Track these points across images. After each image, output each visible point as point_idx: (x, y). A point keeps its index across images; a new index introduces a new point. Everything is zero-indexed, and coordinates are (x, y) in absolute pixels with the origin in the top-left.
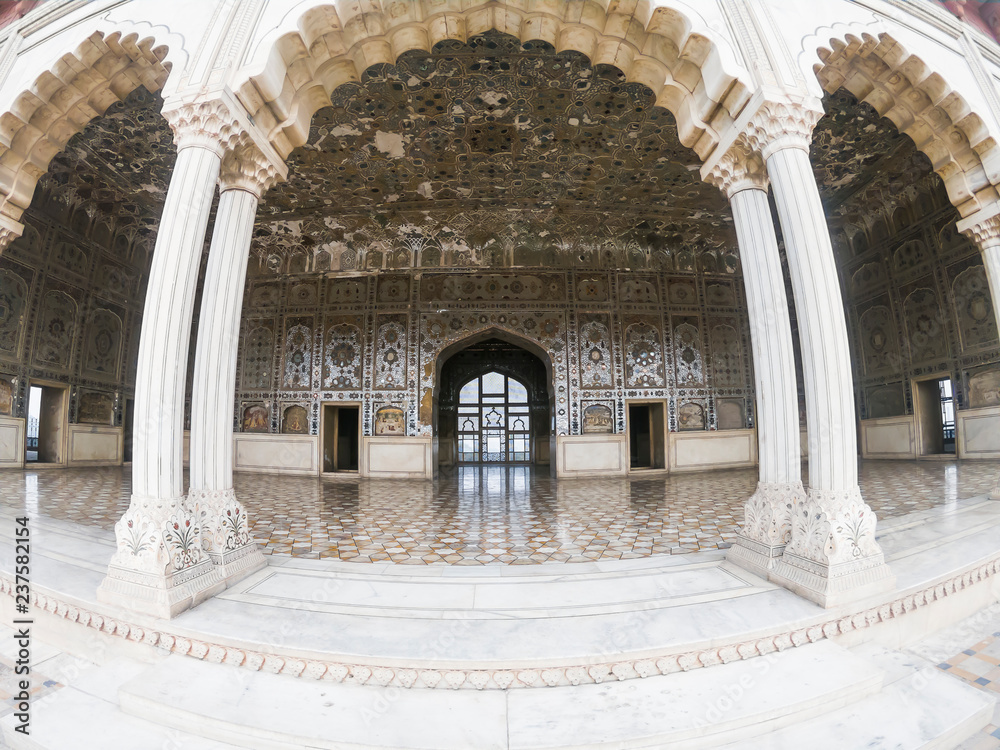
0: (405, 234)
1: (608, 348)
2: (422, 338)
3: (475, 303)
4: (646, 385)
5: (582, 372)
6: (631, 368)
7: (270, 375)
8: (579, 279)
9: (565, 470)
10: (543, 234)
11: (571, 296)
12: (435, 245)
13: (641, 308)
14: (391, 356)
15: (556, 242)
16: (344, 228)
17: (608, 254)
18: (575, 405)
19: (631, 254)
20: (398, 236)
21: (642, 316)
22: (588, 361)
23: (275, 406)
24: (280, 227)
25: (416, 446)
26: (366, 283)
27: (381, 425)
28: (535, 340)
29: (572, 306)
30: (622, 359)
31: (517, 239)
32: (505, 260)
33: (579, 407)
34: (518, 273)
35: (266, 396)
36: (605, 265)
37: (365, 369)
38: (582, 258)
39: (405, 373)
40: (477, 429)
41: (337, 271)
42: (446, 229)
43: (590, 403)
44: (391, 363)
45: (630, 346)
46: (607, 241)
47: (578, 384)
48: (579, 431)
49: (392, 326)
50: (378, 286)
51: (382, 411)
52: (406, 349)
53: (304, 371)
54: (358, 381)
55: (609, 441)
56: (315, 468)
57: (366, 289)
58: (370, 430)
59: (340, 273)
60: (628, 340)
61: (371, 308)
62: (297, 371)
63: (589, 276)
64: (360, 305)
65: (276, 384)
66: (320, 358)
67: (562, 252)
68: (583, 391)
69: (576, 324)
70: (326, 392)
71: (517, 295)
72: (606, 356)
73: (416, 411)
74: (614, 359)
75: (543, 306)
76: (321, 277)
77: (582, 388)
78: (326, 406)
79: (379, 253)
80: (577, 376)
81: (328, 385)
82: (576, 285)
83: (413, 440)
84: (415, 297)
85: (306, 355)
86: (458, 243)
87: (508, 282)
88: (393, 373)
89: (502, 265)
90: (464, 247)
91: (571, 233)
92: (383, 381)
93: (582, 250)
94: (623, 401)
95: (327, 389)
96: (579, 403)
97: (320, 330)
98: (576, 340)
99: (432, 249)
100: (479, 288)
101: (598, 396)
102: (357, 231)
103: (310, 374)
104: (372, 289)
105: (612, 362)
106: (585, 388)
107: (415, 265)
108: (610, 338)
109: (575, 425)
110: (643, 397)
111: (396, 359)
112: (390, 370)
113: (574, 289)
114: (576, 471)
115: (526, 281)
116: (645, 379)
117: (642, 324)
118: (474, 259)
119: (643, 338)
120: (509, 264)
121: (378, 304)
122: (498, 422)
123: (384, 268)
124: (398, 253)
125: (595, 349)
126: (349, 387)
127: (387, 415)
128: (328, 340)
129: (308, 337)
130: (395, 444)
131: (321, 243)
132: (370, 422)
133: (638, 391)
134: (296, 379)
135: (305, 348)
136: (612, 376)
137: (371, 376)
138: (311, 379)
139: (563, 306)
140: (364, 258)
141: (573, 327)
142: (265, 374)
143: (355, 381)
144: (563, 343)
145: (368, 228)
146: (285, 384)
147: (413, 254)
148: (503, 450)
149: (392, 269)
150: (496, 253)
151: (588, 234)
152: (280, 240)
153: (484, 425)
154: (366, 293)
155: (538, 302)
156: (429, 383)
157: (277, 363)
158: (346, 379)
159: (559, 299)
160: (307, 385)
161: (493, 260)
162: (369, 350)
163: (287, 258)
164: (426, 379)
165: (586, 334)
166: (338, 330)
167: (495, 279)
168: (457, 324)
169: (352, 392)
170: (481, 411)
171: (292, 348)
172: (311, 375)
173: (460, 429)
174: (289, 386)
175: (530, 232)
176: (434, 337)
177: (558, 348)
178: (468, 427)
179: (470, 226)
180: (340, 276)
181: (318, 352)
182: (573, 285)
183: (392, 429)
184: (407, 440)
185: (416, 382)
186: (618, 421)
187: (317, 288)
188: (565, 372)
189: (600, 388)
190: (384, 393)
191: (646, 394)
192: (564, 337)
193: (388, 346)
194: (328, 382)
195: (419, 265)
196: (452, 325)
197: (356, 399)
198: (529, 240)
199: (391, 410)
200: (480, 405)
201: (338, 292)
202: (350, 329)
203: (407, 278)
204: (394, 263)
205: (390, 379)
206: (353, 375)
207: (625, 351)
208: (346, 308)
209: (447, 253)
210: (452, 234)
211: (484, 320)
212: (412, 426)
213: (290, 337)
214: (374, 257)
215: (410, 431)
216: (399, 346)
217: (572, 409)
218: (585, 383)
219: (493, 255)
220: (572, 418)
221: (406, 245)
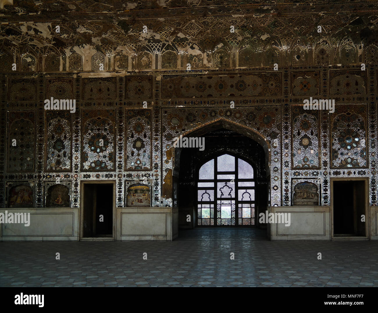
0: (146, 39)
1: (316, 135)
2: (164, 129)
3: (206, 100)
4: (349, 166)
5: (293, 155)
6: (336, 152)
7: (34, 160)
8: (295, 76)
9: (277, 234)
10: (264, 37)
11: (286, 92)
12: (173, 49)
13: (348, 99)
14: (139, 144)
15: (275, 44)
16: (91, 32)
17: (322, 52)
18: (287, 182)
19: (343, 50)
20: (140, 41)
21: (350, 107)
22: (299, 146)
23: (40, 185)
24: (29, 28)
25: (160, 215)
26: (115, 83)
27: (132, 198)
28: (255, 130)
29: (287, 100)
30: (328, 144)
31: (242, 42)
32: (231, 62)
33: (290, 184)
34: (243, 73)
35: (31, 177)
36: (319, 63)
37: (117, 154)
38: (298, 57)
39: (151, 158)
40: (212, 199)
41: (89, 72)
42: (181, 35)
43: (299, 181)
44: (139, 149)
45: (336, 134)
46: (321, 40)
47: (290, 165)
48: (290, 203)
49: (139, 119)
50: (126, 85)
51: (132, 188)
52: (151, 138)
53: (65, 156)
54: (112, 164)
55: (315, 212)
56: (76, 234)
57: (116, 88)
58: (123, 203)
59: (92, 74)
60: (335, 128)
61: (121, 104)
62: (59, 156)
63: (304, 73)
64: (112, 101)
65: (40, 167)
66: (79, 146)
67: (281, 53)
68: (294, 171)
69: (290, 116)
70: (85, 173)
71: (241, 93)
72: (315, 142)
73: (159, 187)
74: (322, 145)
75: (262, 101)
76: (75, 76)
77: (292, 169)
78: (85, 184)
79: (125, 56)
80: (289, 159)
81: (86, 167)
82: (291, 82)
83: (158, 210)
84: (157, 95)
85: (66, 143)
86: (192, 48)
87: (234, 81)
88: (141, 158)
89: (229, 66)
90: (197, 52)
91: (289, 35)
92: (133, 164)
93: (299, 50)
94: (328, 179)
95: (86, 171)
96: (290, 181)
97: (77, 122)
98: (290, 129)
99: (170, 53)
100: (210, 87)
101: (307, 175)
102: (103, 36)
103: (71, 158)
104: (120, 88)
105: (319, 146)
106: (295, 169)
107: (157, 68)
108: (319, 127)
109: (287, 198)
110: (346, 176)
111: (143, 146)
112: (139, 155)
113: (289, 86)
114: (287, 235)
115: (249, 80)
116: (349, 160)
117: (348, 114)
118: (205, 62)
119: (349, 126)
120: (235, 65)
121: (127, 101)
122: (230, 194)
123: (130, 69)
124: (140, 57)
125: (306, 136)
126: (105, 169)
127: (136, 191)
128: (85, 131)
129: (67, 128)
130: (143, 213)
131: (72, 45)
132: (123, 196)
133: (342, 171)
134: (58, 163)
135: (65, 137)
136: (319, 159)
137: (123, 160)
138: (71, 162)
139: (279, 101)
140: (112, 61)
141: (287, 119)
142: (28, 159)
143: (110, 165)
144: (278, 132)
145: (113, 33)
146: (48, 167)
147: (154, 58)
148: (234, 216)
149: (137, 71)
150: (224, 55)
151: (305, 34)
152: (31, 40)
153: (219, 196)
154: (115, 91)
155: (258, 98)
156: (170, 166)
157: (40, 149)
158: (101, 162)
159: (276, 94)
160: (68, 167)
161: (221, 62)
162: (120, 140)
163: (41, 58)
164: (167, 162)
165: (298, 124)
166: (94, 123)
167: (222, 79)
168: (192, 118)
169: (107, 173)
170: (216, 185)
171: (53, 137)
172: (71, 160)
173: (199, 200)
174: (51, 168)
175: (252, 36)
176: (173, 128)
177: (274, 136)
178: (206, 198)
179: (201, 32)
180: (92, 75)
181: (77, 140)
182: (289, 82)
183: (141, 201)
184: (151, 210)
185: (160, 165)
186: (323, 195)
187: (72, 86)
188: (278, 156)
189: (309, 168)
190: (133, 173)
191: (349, 173)
192: (279, 127)
193: (136, 136)
194: (86, 165)
195: (159, 67)
196: (188, 119)
197: (110, 179)
198: (252, 43)
199: (139, 187)
200: (216, 181)
201: (92, 90)
202: (104, 122)
203: (150, 79)
204: (139, 65)
205: (138, 162)
206: (107, 159)
207: (331, 137)
208: (99, 104)
209: (182, 57)
210: (186, 39)
211: (213, 114)
212: (157, 199)
213: (51, 128)
214: (120, 60)
215: (155, 203)
216: (145, 136)
217: (284, 185)
218: (296, 164)
219: (221, 57)
220: (284, 192)
221: (148, 50)
